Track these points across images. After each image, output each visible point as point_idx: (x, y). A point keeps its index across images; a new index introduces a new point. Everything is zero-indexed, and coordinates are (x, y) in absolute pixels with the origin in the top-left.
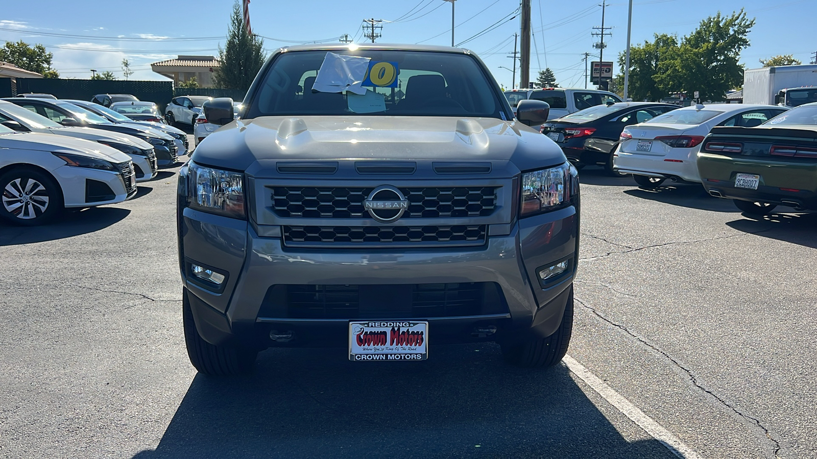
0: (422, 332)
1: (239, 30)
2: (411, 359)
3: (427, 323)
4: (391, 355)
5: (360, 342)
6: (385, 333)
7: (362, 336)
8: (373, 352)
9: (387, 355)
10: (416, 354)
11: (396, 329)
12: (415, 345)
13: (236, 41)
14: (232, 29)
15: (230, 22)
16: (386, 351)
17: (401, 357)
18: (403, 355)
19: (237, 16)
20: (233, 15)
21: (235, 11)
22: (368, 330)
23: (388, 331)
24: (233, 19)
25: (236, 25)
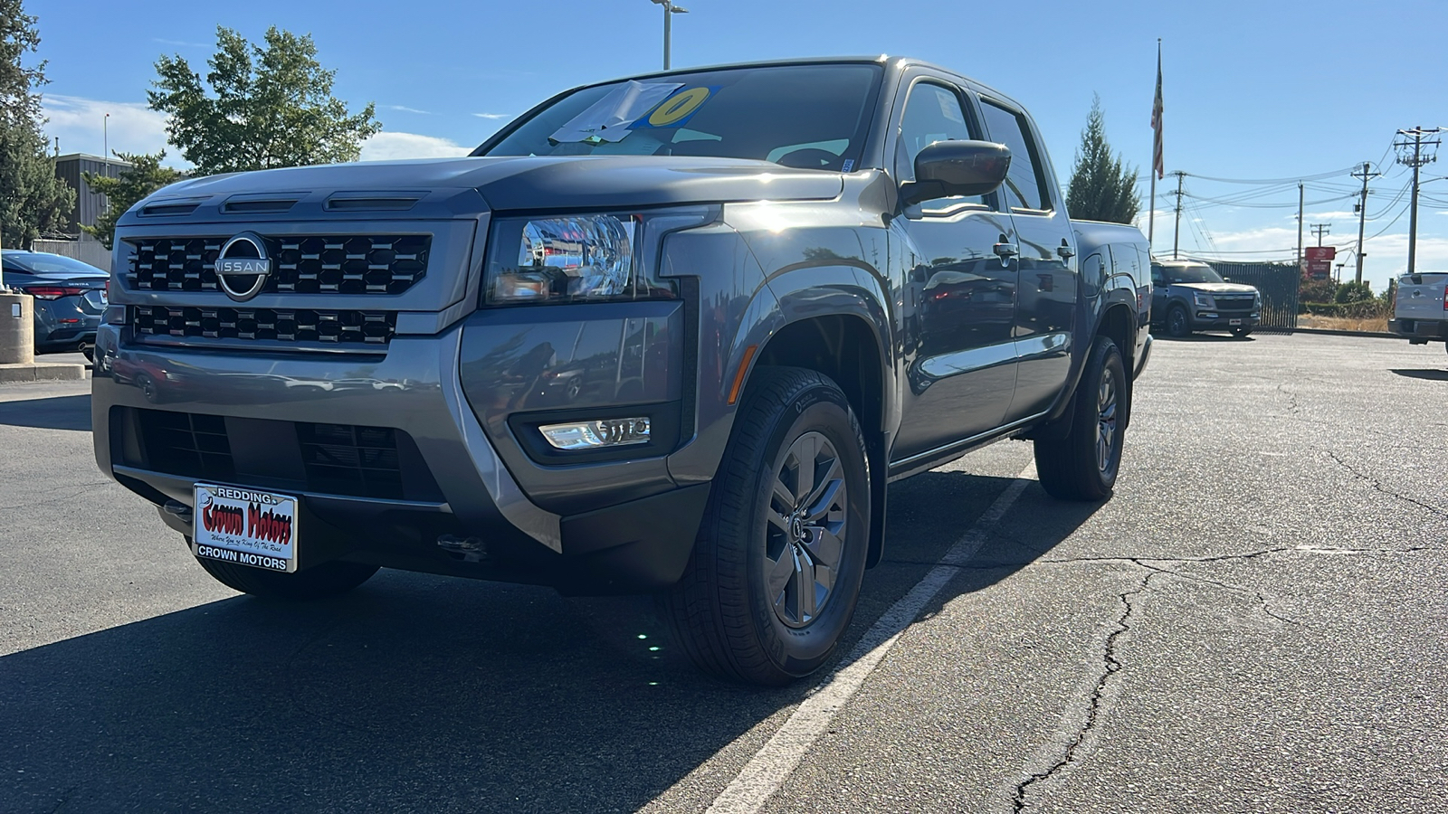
0: (290, 518)
1: (1094, 157)
2: (271, 566)
3: (296, 500)
4: (245, 554)
5: (209, 523)
6: (240, 511)
7: (210, 511)
8: (224, 544)
9: (239, 553)
10: (279, 559)
11: (255, 505)
12: (280, 542)
13: (1088, 177)
14: (1082, 155)
15: (1080, 143)
16: (242, 547)
17: (258, 559)
18: (260, 558)
19: (1094, 133)
20: (1086, 132)
21: (1091, 123)
22: (219, 502)
23: (245, 507)
24: (1086, 138)
25: (1089, 149)
